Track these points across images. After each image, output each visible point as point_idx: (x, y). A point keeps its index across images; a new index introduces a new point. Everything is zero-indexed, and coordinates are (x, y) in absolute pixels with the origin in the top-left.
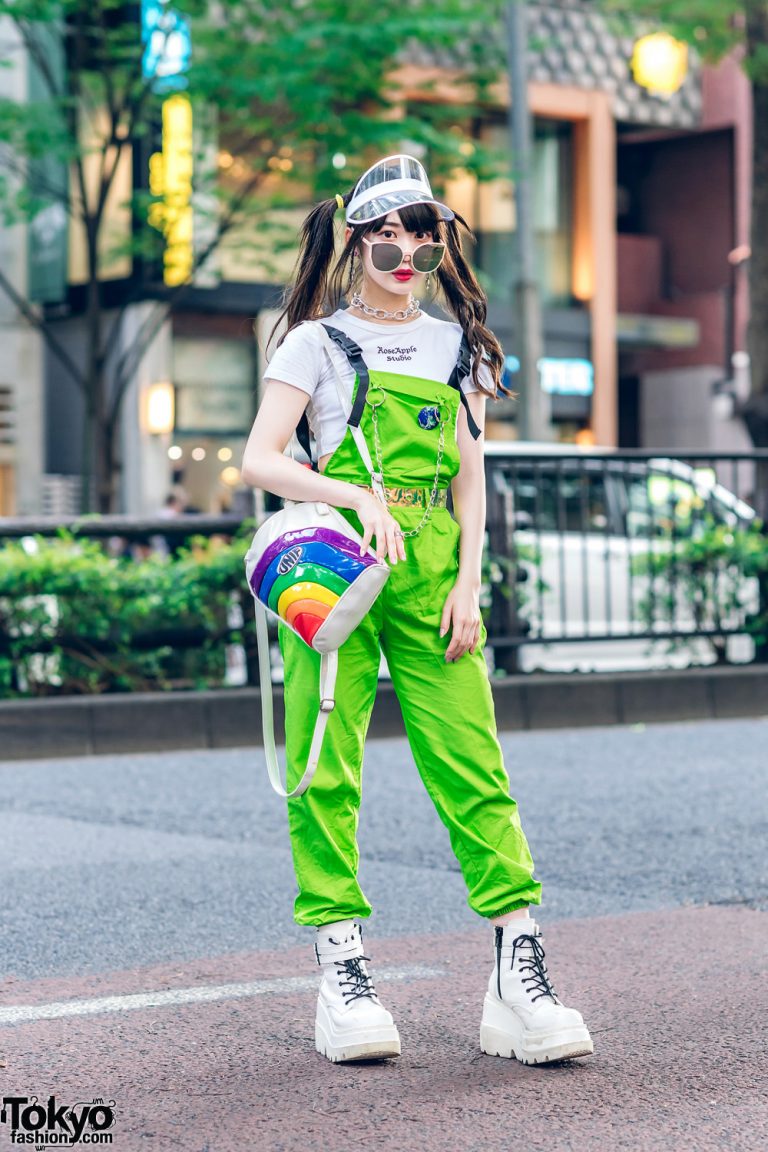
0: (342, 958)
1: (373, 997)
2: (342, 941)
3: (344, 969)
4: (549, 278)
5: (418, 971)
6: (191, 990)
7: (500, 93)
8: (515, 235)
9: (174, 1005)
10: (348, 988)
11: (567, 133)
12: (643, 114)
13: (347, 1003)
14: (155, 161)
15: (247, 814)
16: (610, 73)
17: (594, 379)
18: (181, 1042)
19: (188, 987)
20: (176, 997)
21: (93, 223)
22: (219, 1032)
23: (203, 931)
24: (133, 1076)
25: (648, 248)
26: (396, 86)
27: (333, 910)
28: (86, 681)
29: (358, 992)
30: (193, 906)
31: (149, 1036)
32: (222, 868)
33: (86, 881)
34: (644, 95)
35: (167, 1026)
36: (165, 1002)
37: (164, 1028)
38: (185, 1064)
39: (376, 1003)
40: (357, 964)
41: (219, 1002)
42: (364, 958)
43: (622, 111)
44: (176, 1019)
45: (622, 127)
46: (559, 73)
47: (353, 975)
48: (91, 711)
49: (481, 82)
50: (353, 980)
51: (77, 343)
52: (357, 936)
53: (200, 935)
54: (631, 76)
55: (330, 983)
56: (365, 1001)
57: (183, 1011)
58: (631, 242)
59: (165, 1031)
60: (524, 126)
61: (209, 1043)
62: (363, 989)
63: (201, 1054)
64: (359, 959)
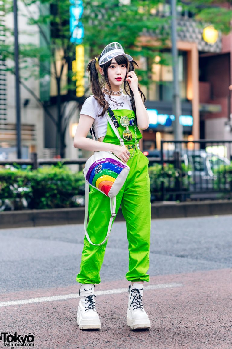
0: (87, 295)
1: (94, 309)
2: (88, 290)
3: (87, 299)
4: (181, 94)
5: (175, 285)
6: (113, 290)
7: (169, 43)
8: (173, 83)
9: (109, 294)
10: (87, 306)
11: (185, 54)
12: (206, 49)
13: (86, 310)
14: (74, 63)
15: (115, 241)
16: (197, 38)
17: (193, 121)
18: (114, 305)
19: (112, 289)
20: (109, 292)
21: (58, 80)
22: (124, 302)
23: (112, 274)
24: (103, 314)
25: (207, 85)
26: (140, 42)
27: (88, 281)
28: (66, 204)
29: (90, 307)
30: (107, 266)
31: (104, 303)
32: (112, 256)
33: (76, 259)
34: (206, 44)
35: (109, 300)
36: (107, 294)
37: (108, 301)
38: (117, 311)
39: (95, 311)
40: (91, 297)
41: (122, 294)
42: (94, 296)
43: (200, 48)
44: (110, 298)
45: (200, 53)
46: (183, 38)
47: (90, 301)
48: (67, 213)
49: (163, 40)
50: (89, 303)
51: (54, 113)
52: (93, 289)
53: (111, 275)
54: (203, 39)
55: (82, 302)
56: (91, 310)
57: (112, 296)
58: (203, 84)
59: (109, 302)
60: (175, 52)
61: (122, 305)
62: (91, 306)
63: (121, 308)
64: (92, 296)
